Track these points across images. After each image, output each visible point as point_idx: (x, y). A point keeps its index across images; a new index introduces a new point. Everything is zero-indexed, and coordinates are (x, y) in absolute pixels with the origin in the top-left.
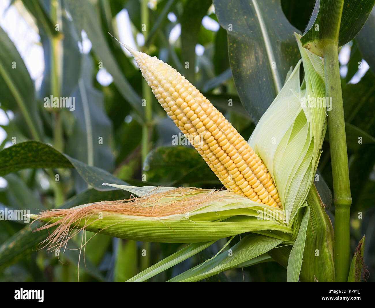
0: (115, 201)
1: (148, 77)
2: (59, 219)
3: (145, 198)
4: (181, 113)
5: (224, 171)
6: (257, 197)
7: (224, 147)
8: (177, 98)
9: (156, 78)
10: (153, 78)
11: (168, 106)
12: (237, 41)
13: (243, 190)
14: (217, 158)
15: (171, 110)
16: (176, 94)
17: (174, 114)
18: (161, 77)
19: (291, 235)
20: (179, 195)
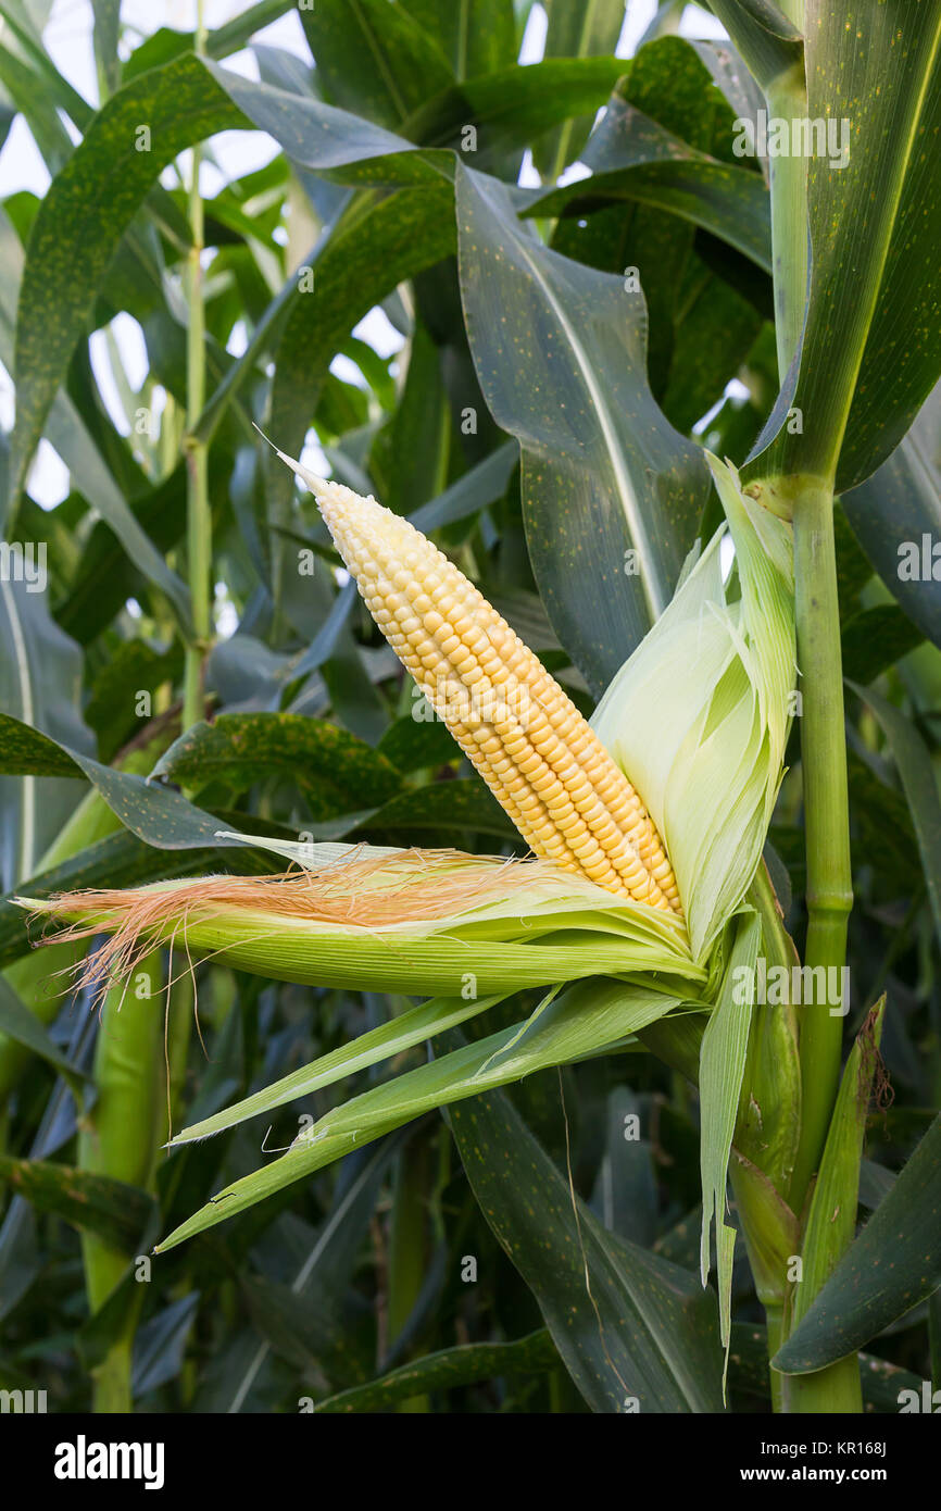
0: (256, 878)
1: (353, 550)
2: (104, 916)
3: (331, 872)
4: (435, 651)
5: (538, 810)
6: (618, 881)
7: (542, 747)
8: (427, 611)
9: (373, 554)
10: (364, 553)
11: (401, 631)
12: (545, 466)
13: (583, 862)
14: (522, 775)
15: (407, 642)
16: (423, 599)
17: (415, 653)
18: (385, 552)
19: (701, 985)
20: (416, 868)
